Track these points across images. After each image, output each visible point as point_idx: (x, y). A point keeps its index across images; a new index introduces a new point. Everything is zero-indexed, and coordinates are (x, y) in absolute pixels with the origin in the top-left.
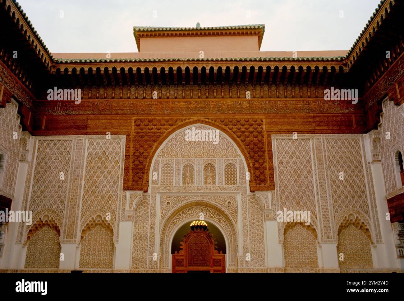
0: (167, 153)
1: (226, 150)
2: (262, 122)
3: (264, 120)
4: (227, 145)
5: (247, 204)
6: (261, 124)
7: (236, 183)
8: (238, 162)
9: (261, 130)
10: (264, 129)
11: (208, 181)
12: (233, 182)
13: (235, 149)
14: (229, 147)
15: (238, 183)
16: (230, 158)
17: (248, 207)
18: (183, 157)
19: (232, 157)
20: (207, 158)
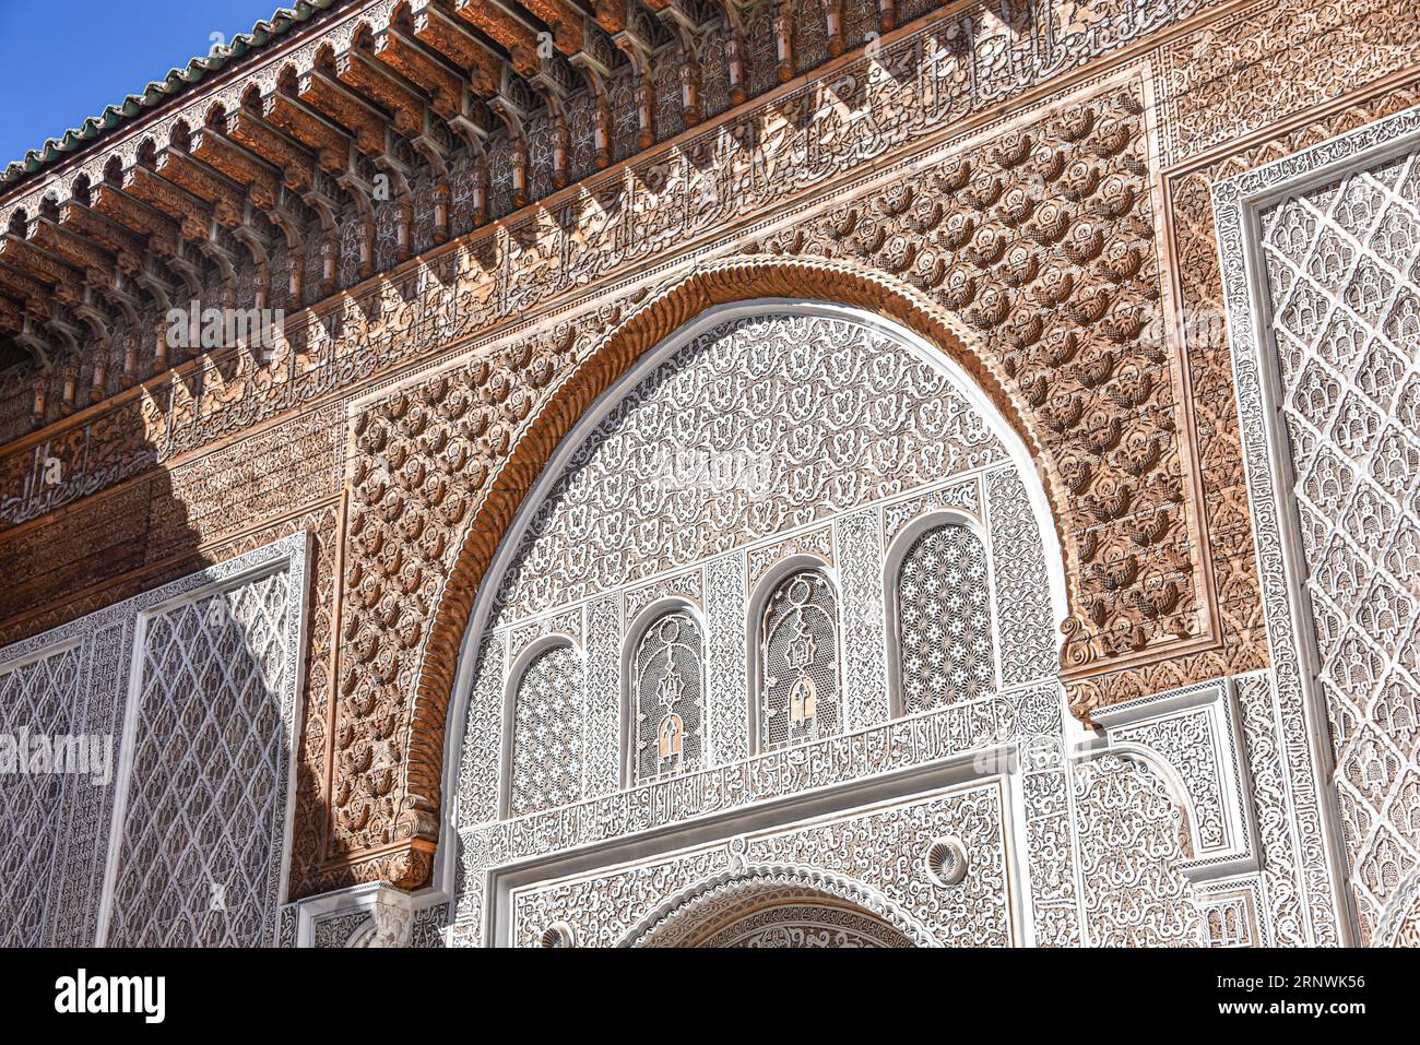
0: (543, 572)
1: (901, 431)
2: (1138, 110)
3: (1148, 98)
4: (901, 393)
5: (1075, 841)
6: (1126, 136)
7: (987, 682)
8: (985, 497)
9: (1130, 180)
10: (1154, 167)
11: (796, 712)
12: (959, 677)
13: (963, 407)
14: (915, 407)
15: (998, 679)
16: (927, 487)
17: (1076, 864)
18: (634, 575)
19: (941, 471)
20: (773, 538)
